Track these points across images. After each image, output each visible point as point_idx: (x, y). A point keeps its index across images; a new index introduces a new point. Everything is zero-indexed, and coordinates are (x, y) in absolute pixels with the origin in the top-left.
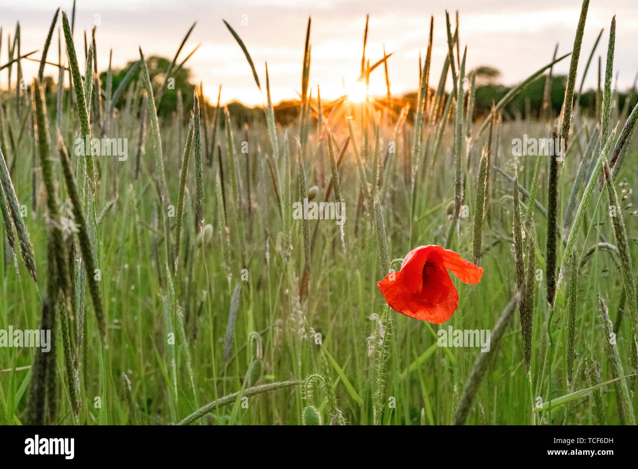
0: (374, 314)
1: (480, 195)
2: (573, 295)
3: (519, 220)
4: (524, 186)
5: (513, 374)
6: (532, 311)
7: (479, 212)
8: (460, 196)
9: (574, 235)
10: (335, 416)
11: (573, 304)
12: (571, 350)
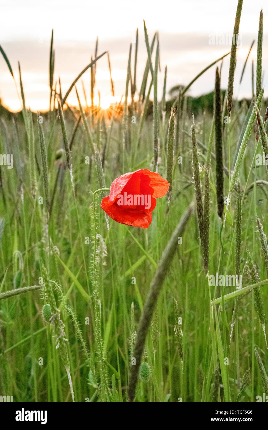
0: (98, 234)
1: (171, 144)
2: (239, 216)
3: (196, 158)
4: (204, 143)
5: (199, 275)
6: (208, 227)
7: (170, 157)
8: (157, 149)
9: (237, 169)
10: (55, 314)
11: (239, 222)
12: (238, 257)
